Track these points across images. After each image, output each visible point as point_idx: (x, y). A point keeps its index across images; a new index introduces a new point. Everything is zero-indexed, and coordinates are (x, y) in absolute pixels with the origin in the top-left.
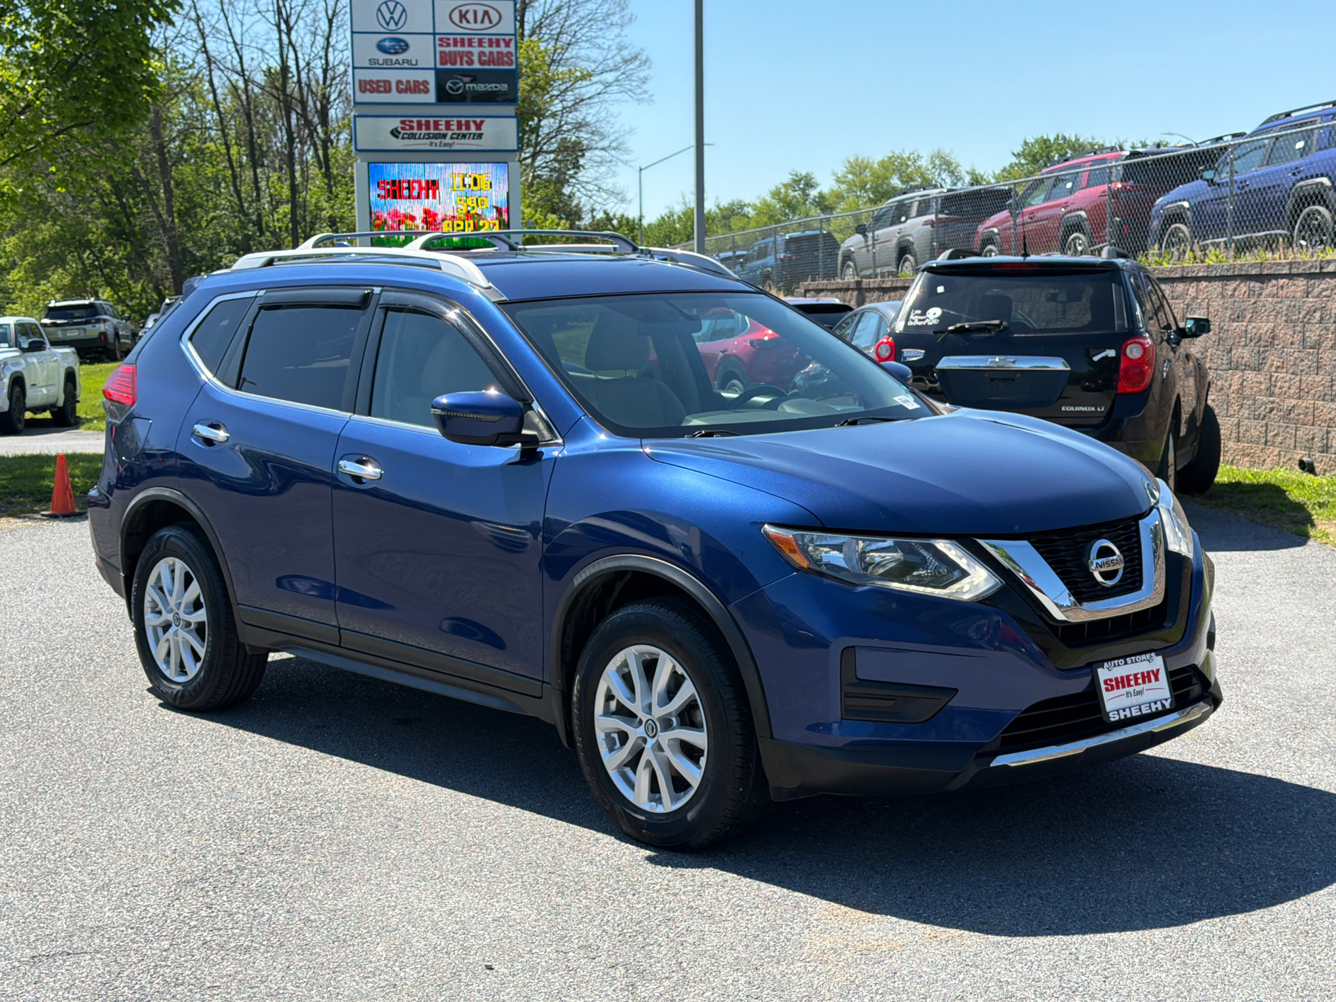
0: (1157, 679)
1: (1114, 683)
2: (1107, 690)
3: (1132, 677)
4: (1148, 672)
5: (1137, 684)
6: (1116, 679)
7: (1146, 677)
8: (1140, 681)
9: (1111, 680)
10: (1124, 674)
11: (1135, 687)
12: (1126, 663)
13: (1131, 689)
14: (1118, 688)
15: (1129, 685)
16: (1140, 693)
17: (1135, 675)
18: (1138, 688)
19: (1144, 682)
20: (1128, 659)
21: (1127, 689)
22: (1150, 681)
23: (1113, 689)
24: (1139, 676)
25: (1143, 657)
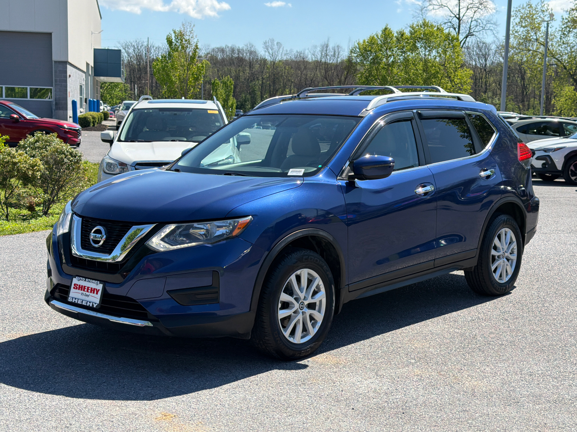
0: (97, 293)
1: (78, 287)
2: (74, 288)
3: (86, 288)
4: (94, 289)
5: (87, 291)
6: (80, 285)
7: (93, 290)
8: (89, 291)
9: (77, 285)
10: (84, 285)
11: (86, 292)
12: (85, 281)
13: (84, 293)
14: (79, 289)
15: (84, 290)
16: (88, 296)
17: (88, 288)
18: (87, 293)
19: (91, 292)
20: (87, 279)
21: (83, 292)
22: (94, 293)
23: (77, 289)
24: (90, 289)
25: (94, 281)
